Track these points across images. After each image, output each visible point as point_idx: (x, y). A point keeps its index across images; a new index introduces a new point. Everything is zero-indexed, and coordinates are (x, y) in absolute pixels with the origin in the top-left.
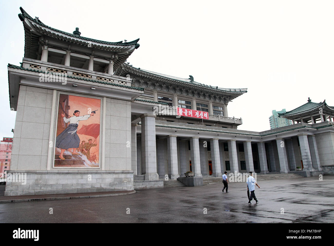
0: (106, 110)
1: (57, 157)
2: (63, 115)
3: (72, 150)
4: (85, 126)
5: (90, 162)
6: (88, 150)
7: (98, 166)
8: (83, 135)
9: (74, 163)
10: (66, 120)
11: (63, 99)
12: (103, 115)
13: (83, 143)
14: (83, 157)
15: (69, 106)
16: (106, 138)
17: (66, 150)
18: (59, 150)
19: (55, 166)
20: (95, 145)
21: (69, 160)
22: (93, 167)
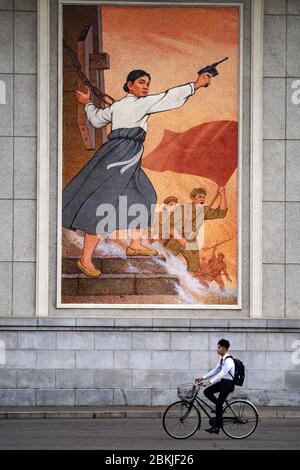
0: (265, 54)
1: (71, 263)
2: (84, 96)
4: (176, 135)
5: (201, 286)
7: (235, 301)
8: (168, 174)
9: (136, 288)
10: (95, 116)
11: (80, 27)
12: (248, 80)
14: (172, 265)
15: (104, 56)
16: (264, 183)
18: (77, 238)
19: (64, 301)
20: (219, 214)
21: (115, 276)
22: (214, 303)
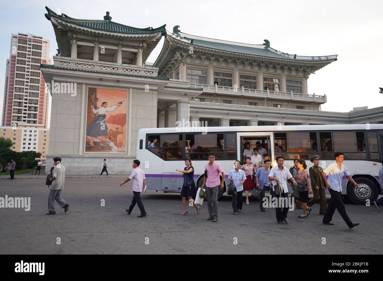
0: (132, 100)
1: (88, 143)
2: (92, 107)
3: (101, 138)
4: (113, 116)
5: (117, 148)
6: (115, 137)
7: (125, 152)
8: (111, 124)
9: (103, 149)
10: (95, 111)
11: (92, 92)
12: (129, 105)
13: (111, 132)
14: (111, 144)
15: (97, 99)
16: (132, 127)
17: (96, 137)
18: (89, 138)
19: (86, 151)
20: (122, 133)
21: (97, 146)
22: (120, 152)
